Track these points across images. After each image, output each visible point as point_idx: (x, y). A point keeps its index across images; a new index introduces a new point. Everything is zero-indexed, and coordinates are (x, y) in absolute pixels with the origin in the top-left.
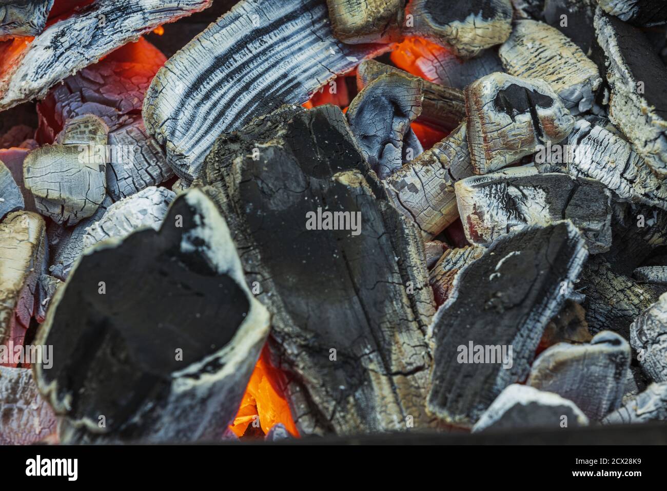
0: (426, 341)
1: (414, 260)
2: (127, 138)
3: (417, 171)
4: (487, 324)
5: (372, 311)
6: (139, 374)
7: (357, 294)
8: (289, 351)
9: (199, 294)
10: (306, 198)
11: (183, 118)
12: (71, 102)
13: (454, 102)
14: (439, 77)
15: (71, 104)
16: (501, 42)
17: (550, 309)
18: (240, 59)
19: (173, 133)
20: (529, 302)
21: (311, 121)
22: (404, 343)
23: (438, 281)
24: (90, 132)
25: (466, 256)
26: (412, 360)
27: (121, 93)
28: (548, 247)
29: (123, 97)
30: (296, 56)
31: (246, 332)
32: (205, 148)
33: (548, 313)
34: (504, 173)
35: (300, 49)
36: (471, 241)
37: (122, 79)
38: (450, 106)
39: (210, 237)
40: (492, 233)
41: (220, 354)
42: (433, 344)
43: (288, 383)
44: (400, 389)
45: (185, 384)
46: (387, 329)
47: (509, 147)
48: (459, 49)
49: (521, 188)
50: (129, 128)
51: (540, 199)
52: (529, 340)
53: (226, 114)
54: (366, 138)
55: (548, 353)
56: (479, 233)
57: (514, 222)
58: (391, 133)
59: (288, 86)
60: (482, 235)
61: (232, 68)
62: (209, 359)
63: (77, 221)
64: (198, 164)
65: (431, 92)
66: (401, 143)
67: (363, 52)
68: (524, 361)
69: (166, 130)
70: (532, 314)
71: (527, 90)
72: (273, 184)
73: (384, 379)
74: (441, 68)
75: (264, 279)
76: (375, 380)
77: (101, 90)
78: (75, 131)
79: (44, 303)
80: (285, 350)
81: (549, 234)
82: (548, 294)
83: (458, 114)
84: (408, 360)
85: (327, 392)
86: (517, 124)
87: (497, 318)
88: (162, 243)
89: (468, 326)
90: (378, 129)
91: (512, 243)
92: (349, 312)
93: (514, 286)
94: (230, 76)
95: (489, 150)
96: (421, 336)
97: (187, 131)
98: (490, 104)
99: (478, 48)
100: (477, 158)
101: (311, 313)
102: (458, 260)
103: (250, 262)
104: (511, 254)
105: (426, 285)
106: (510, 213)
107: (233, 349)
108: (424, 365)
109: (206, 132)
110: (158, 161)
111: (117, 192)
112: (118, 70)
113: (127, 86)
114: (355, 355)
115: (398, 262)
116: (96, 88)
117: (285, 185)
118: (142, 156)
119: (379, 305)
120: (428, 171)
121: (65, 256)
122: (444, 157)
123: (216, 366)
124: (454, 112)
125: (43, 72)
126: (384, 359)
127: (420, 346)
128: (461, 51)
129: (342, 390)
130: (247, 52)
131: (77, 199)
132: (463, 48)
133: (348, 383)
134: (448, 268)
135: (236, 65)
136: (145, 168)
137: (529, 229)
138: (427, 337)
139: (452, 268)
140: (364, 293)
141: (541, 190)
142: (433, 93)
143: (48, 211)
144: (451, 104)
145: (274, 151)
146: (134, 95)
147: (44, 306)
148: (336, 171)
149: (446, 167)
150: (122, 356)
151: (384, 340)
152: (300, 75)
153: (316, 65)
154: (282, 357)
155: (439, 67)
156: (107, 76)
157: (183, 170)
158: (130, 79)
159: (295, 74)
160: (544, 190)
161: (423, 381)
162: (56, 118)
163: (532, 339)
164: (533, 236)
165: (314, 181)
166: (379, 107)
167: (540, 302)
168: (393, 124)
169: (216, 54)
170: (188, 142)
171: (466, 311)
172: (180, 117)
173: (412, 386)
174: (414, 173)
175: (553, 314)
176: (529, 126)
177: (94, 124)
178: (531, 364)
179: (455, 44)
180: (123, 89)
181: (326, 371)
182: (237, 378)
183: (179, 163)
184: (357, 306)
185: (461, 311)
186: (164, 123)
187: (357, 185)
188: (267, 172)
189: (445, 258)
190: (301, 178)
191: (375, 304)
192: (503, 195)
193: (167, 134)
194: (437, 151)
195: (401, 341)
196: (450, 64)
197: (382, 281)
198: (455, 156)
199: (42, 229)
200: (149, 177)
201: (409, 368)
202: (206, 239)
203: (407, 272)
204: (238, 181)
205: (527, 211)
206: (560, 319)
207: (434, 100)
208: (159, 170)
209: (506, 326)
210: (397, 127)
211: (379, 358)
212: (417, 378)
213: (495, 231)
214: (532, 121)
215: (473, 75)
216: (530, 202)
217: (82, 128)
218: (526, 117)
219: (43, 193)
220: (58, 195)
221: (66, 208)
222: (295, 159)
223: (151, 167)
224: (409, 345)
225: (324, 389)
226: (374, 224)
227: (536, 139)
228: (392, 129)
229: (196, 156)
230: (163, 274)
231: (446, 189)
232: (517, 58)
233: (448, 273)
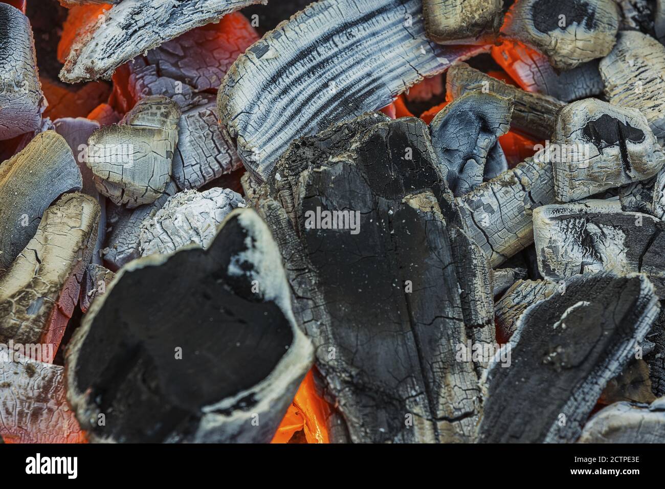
0: (479, 385)
1: (480, 293)
2: (199, 121)
3: (495, 191)
4: (541, 381)
5: (426, 348)
6: (168, 407)
7: (413, 329)
8: (332, 386)
9: (241, 321)
10: (371, 221)
11: (257, 112)
12: (145, 75)
13: (545, 116)
14: (536, 83)
15: (144, 78)
16: (602, 56)
17: (610, 370)
18: (324, 52)
19: (245, 129)
20: (587, 366)
21: (389, 134)
22: (455, 386)
23: (504, 314)
24: (162, 114)
25: (537, 290)
26: (461, 405)
27: (200, 68)
28: (617, 304)
29: (201, 74)
30: (384, 53)
31: (287, 367)
32: (277, 147)
33: (608, 375)
34: (586, 206)
35: (389, 46)
36: (543, 274)
37: (204, 51)
38: (541, 119)
39: (260, 262)
40: (565, 269)
41: (256, 389)
42: (485, 389)
43: (330, 414)
44: (443, 436)
45: (215, 421)
46: (439, 370)
47: (592, 178)
48: (556, 61)
49: (601, 226)
50: (202, 110)
51: (619, 241)
52: (583, 403)
53: (303, 112)
54: (448, 151)
55: (602, 414)
56: (552, 267)
57: (590, 260)
58: (474, 149)
59: (371, 87)
60: (554, 270)
61: (315, 63)
62: (244, 394)
63: (136, 205)
64: (267, 163)
65: (522, 104)
66: (484, 160)
67: (455, 54)
68: (577, 423)
69: (238, 124)
70: (590, 378)
71: (619, 123)
72: (338, 202)
73: (427, 424)
74: (539, 74)
75: (316, 306)
76: (417, 425)
77: (179, 63)
78: (146, 112)
79: (90, 294)
80: (328, 384)
81: (620, 287)
82: (610, 356)
83: (549, 128)
84: (456, 405)
85: (366, 433)
86: (604, 157)
87: (553, 376)
88: (209, 264)
89: (523, 379)
90: (461, 144)
91: (584, 289)
92: (400, 348)
93: (576, 343)
94: (312, 70)
95: (572, 179)
96: (475, 379)
97: (261, 127)
98: (579, 132)
99: (577, 61)
100: (561, 185)
101: (360, 347)
102: (529, 294)
103: (303, 286)
104: (580, 303)
105: (489, 322)
106: (587, 250)
107: (269, 385)
108: (474, 411)
109: (280, 130)
110: (229, 148)
111: (182, 179)
112: (201, 41)
113: (208, 59)
114: (400, 396)
115: (461, 295)
116: (173, 61)
117: (350, 204)
118: (212, 142)
119: (433, 342)
120: (507, 192)
121: (120, 240)
122: (525, 179)
123: (250, 402)
124: (544, 125)
125: (111, 51)
126: (430, 402)
127: (473, 389)
128: (558, 63)
129: (381, 432)
130: (333, 46)
131: (139, 185)
132: (561, 60)
133: (389, 425)
134: (517, 300)
135: (319, 59)
136: (214, 155)
137: (604, 276)
138: (480, 381)
139: (521, 301)
140: (420, 328)
141: (621, 231)
142: (525, 105)
143: (107, 192)
144: (542, 118)
145: (344, 166)
146: (213, 72)
147: (90, 297)
148: (409, 190)
149: (527, 190)
150: (153, 385)
151: (434, 381)
152: (385, 74)
153: (403, 64)
154: (325, 389)
155: (537, 72)
156: (188, 48)
157: (253, 167)
158: (212, 51)
159: (381, 74)
160: (623, 232)
161: (469, 428)
162: (129, 89)
163: (588, 401)
164: (605, 285)
165: (383, 201)
166: (466, 122)
167: (601, 363)
168: (478, 140)
169: (299, 46)
170: (260, 138)
171: (524, 361)
172: (255, 111)
173: (456, 433)
174: (492, 193)
175: (614, 375)
176: (617, 160)
177: (167, 107)
178: (582, 426)
179: (553, 55)
180: (202, 63)
181: (368, 410)
182: (272, 415)
183: (249, 160)
184: (411, 343)
185: (519, 360)
186: (237, 116)
187: (428, 210)
188: (333, 188)
189: (515, 289)
190: (368, 198)
191: (430, 342)
192: (581, 231)
193: (239, 128)
194: (519, 172)
195: (453, 383)
196: (548, 70)
197: (441, 317)
198: (537, 179)
199: (96, 215)
200: (217, 165)
201: (457, 414)
202: (256, 264)
203: (470, 306)
204: (302, 196)
205: (604, 250)
206: (622, 376)
207: (524, 112)
208: (229, 159)
209: (560, 388)
210: (482, 144)
211: (426, 401)
212: (463, 425)
213: (568, 268)
214: (620, 155)
215: (572, 83)
216: (608, 242)
217: (154, 110)
218: (615, 151)
219: (105, 175)
220: (120, 179)
221: (126, 192)
222: (366, 177)
223: (221, 154)
224: (460, 388)
225: (363, 429)
226: (441, 252)
227: (623, 174)
228: (476, 145)
229: (266, 155)
230: (206, 297)
231: (524, 212)
232: (616, 75)
233: (516, 307)
